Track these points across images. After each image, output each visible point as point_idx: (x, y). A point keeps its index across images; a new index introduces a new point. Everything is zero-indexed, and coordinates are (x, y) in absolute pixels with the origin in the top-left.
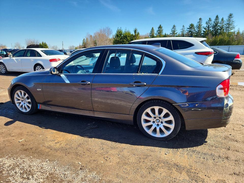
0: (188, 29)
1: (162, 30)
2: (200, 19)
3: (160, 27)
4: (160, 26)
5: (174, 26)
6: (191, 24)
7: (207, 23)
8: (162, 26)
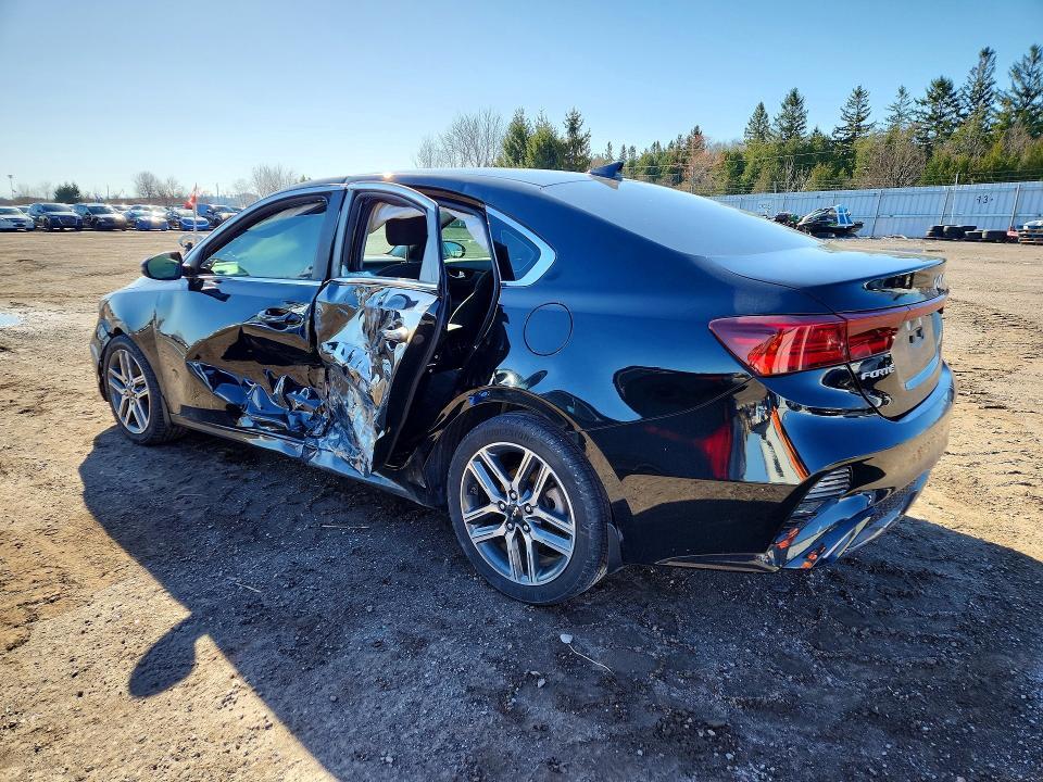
0: (924, 103)
1: (802, 116)
2: (986, 53)
3: (795, 100)
4: (794, 95)
5: (859, 94)
6: (937, 78)
7: (1017, 73)
8: (800, 94)
